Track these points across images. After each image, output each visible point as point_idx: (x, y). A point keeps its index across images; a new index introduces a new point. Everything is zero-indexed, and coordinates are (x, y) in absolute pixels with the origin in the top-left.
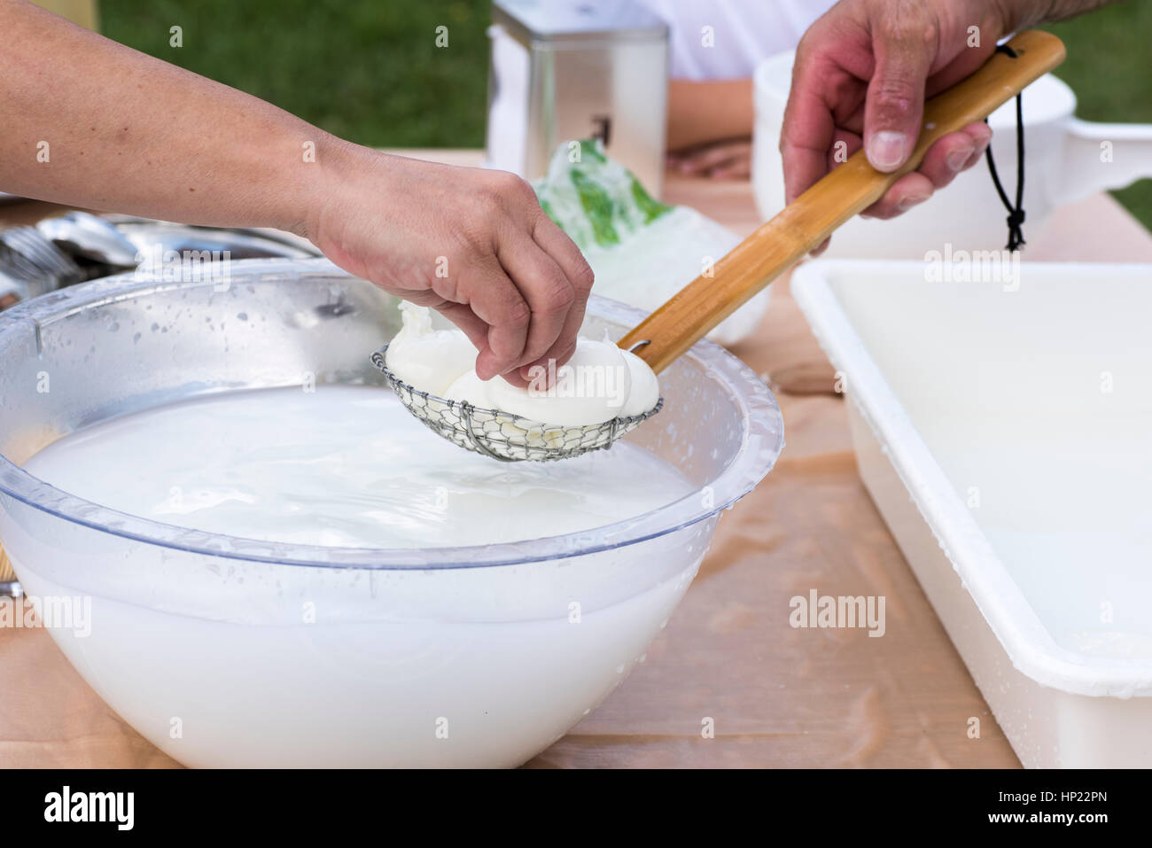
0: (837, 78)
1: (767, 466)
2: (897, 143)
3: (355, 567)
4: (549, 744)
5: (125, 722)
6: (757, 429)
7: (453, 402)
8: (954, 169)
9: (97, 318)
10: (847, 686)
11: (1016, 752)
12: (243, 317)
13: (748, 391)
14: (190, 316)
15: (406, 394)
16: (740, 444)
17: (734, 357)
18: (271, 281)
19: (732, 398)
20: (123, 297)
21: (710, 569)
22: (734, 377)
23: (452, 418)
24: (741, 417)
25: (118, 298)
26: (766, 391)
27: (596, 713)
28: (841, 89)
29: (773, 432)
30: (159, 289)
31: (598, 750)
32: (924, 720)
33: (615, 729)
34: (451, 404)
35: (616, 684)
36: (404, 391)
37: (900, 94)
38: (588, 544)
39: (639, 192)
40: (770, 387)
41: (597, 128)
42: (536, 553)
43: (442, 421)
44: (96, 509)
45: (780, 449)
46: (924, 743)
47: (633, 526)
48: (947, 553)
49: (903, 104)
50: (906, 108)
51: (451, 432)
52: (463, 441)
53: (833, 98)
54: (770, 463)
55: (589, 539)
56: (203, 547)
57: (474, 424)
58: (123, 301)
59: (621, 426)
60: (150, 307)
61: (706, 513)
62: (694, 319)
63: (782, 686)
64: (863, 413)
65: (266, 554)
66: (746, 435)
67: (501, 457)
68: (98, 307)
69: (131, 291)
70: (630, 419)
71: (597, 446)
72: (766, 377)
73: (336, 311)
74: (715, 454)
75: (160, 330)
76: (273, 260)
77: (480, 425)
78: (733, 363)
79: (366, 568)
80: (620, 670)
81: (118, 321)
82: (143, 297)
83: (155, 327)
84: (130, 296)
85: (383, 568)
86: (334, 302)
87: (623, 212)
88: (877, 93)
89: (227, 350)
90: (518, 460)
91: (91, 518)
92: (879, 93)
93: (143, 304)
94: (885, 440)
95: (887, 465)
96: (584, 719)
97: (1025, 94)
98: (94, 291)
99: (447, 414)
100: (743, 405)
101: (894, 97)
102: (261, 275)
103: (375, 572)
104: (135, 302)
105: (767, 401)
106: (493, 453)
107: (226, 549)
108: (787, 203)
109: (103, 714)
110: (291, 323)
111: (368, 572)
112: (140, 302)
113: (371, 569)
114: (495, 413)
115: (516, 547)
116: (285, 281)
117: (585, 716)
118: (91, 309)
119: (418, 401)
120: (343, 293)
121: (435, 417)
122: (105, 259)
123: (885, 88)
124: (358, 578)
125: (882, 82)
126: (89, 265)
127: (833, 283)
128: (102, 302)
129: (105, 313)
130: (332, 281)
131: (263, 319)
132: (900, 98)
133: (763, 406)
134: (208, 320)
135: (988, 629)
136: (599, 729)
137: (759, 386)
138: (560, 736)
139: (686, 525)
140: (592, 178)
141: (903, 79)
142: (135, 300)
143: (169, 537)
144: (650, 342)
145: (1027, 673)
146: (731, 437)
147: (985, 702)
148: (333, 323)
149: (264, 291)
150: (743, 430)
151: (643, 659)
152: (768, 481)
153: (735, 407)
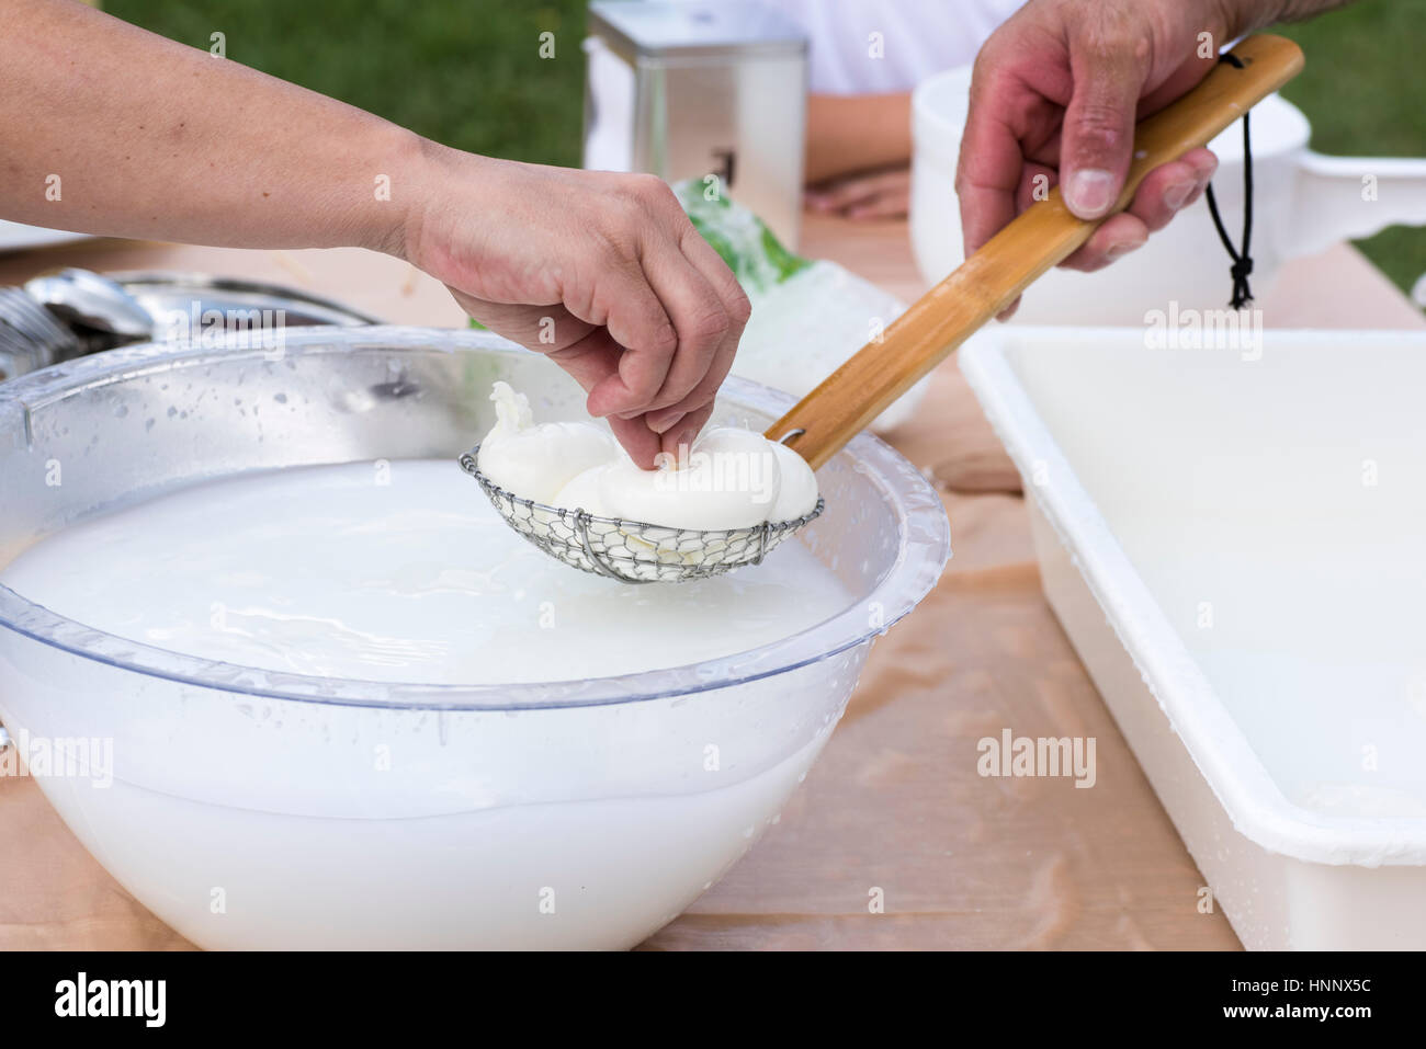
0: (1027, 101)
1: (930, 582)
2: (1102, 183)
3: (421, 707)
4: (661, 926)
5: (135, 900)
6: (918, 537)
7: (566, 511)
8: (1171, 206)
9: (100, 400)
10: (1029, 853)
11: (1238, 933)
12: (281, 399)
13: (906, 489)
14: (216, 398)
15: (506, 504)
16: (896, 555)
17: (890, 447)
18: (315, 355)
19: (886, 498)
20: (132, 375)
21: (860, 708)
22: (889, 472)
23: (564, 530)
24: (897, 521)
25: (126, 376)
26: (929, 489)
27: (717, 889)
28: (1031, 113)
29: (938, 539)
30: (177, 365)
31: (722, 934)
32: (1125, 895)
33: (742, 907)
34: (562, 513)
35: (743, 852)
36: (503, 500)
37: (1105, 124)
38: (707, 678)
39: (770, 243)
40: (933, 483)
41: (719, 164)
42: (644, 690)
43: (552, 535)
44: (98, 637)
45: (946, 562)
46: (1124, 924)
47: (764, 655)
48: (1152, 689)
49: (1110, 136)
50: (1113, 141)
51: (564, 550)
52: (578, 559)
53: (1022, 126)
54: (933, 578)
55: (710, 672)
56: (233, 683)
57: (591, 537)
58: (132, 379)
59: (775, 534)
60: (165, 387)
61: (854, 639)
62: (858, 402)
63: (949, 853)
64: (1048, 514)
65: (310, 691)
66: (903, 543)
67: (626, 579)
68: (101, 387)
69: (143, 367)
70: (785, 525)
71: (745, 560)
72: (928, 472)
73: (397, 391)
74: (866, 566)
75: (178, 416)
76: (318, 328)
77: (599, 538)
78: (887, 454)
79: (433, 709)
80: (749, 833)
81: (126, 404)
82: (157, 374)
83: (172, 411)
84: (141, 373)
85: (455, 709)
86: (394, 379)
87: (750, 268)
88: (1077, 122)
89: (261, 439)
90: (647, 581)
91: (92, 648)
92: (1079, 122)
93: (157, 383)
94: (1075, 550)
95: (1079, 580)
96: (704, 895)
97: (1254, 113)
98: (96, 367)
99: (558, 527)
100: (900, 507)
101: (1097, 128)
102: (304, 346)
103: (445, 714)
104: (148, 381)
105: (928, 500)
106: (615, 574)
107: (260, 685)
108: (967, 256)
109: (110, 891)
110: (341, 406)
111: (435, 714)
112: (154, 380)
113: (439, 709)
114: (618, 523)
115: (619, 683)
116: (332, 354)
117: (705, 891)
118: (92, 389)
119: (521, 511)
120: (404, 368)
121: (542, 531)
122: (110, 328)
123: (1088, 115)
124: (424, 720)
125: (1083, 108)
126: (91, 335)
127: (1010, 354)
128: (106, 381)
129: (110, 394)
130: (391, 354)
131: (307, 402)
132: (1105, 128)
133: (924, 508)
134: (238, 402)
135: (1205, 783)
136: (722, 907)
137: (920, 483)
138: (673, 916)
139: (830, 654)
140: (712, 225)
141: (1110, 106)
142: (148, 379)
143: (190, 671)
144: (804, 431)
145: (1251, 835)
146: (885, 546)
147: (1199, 872)
148: (392, 406)
149: (307, 367)
150: (899, 537)
151: (777, 820)
152: (930, 600)
153: (890, 509)
